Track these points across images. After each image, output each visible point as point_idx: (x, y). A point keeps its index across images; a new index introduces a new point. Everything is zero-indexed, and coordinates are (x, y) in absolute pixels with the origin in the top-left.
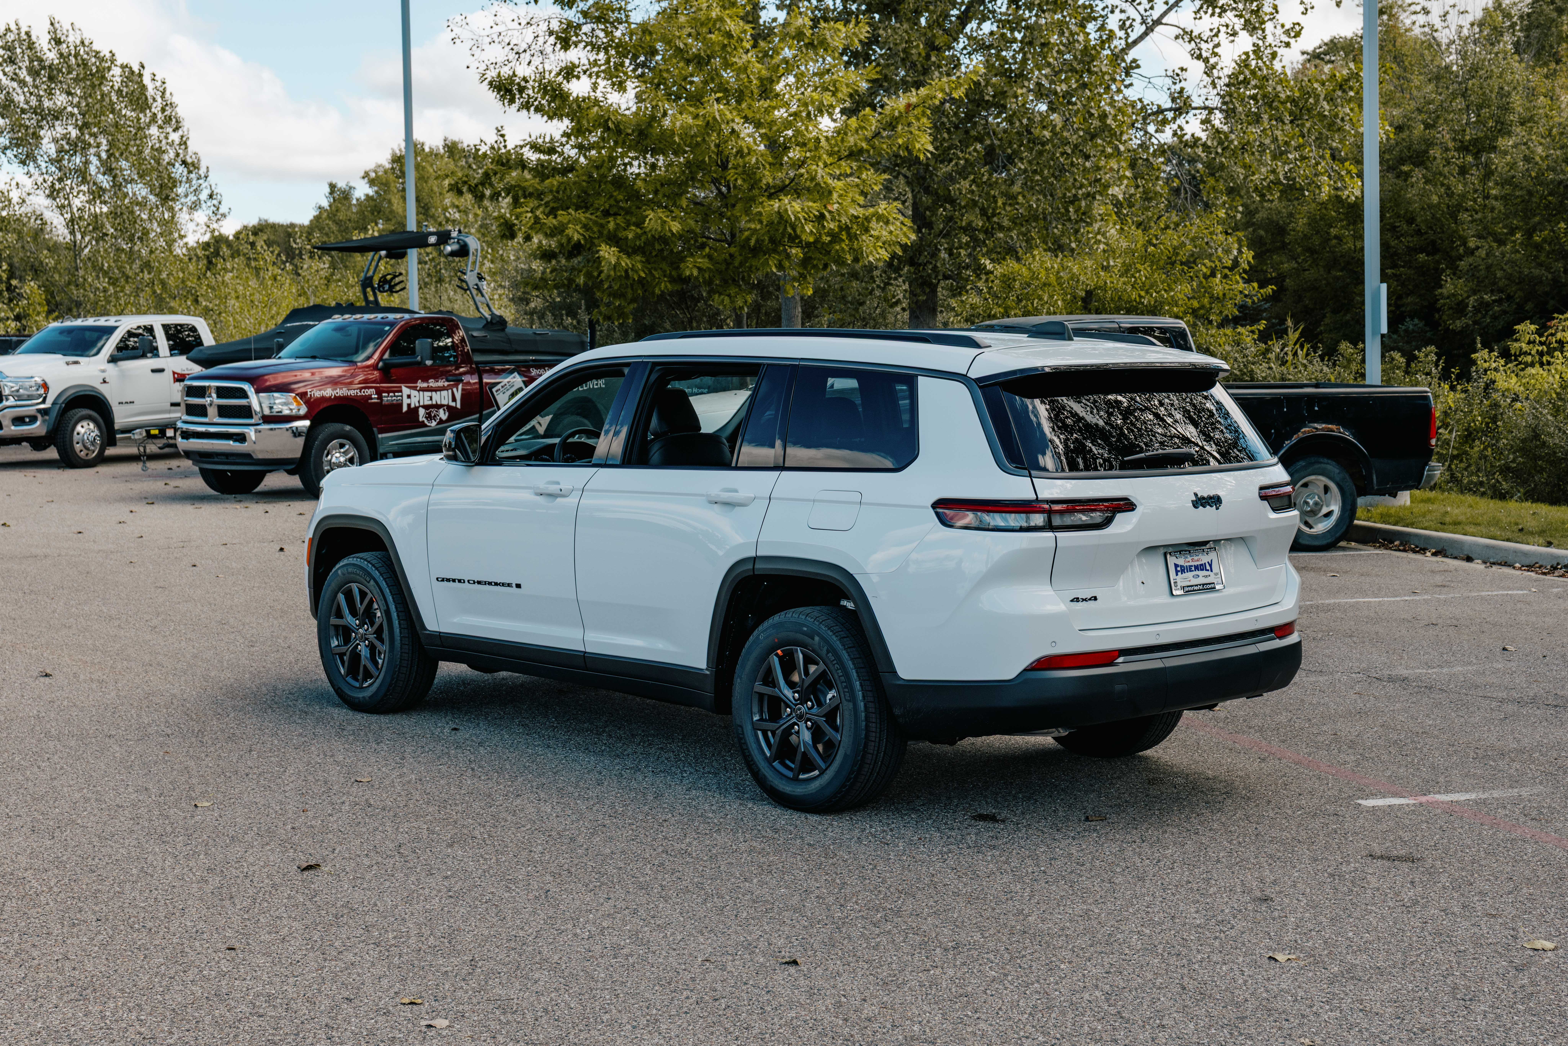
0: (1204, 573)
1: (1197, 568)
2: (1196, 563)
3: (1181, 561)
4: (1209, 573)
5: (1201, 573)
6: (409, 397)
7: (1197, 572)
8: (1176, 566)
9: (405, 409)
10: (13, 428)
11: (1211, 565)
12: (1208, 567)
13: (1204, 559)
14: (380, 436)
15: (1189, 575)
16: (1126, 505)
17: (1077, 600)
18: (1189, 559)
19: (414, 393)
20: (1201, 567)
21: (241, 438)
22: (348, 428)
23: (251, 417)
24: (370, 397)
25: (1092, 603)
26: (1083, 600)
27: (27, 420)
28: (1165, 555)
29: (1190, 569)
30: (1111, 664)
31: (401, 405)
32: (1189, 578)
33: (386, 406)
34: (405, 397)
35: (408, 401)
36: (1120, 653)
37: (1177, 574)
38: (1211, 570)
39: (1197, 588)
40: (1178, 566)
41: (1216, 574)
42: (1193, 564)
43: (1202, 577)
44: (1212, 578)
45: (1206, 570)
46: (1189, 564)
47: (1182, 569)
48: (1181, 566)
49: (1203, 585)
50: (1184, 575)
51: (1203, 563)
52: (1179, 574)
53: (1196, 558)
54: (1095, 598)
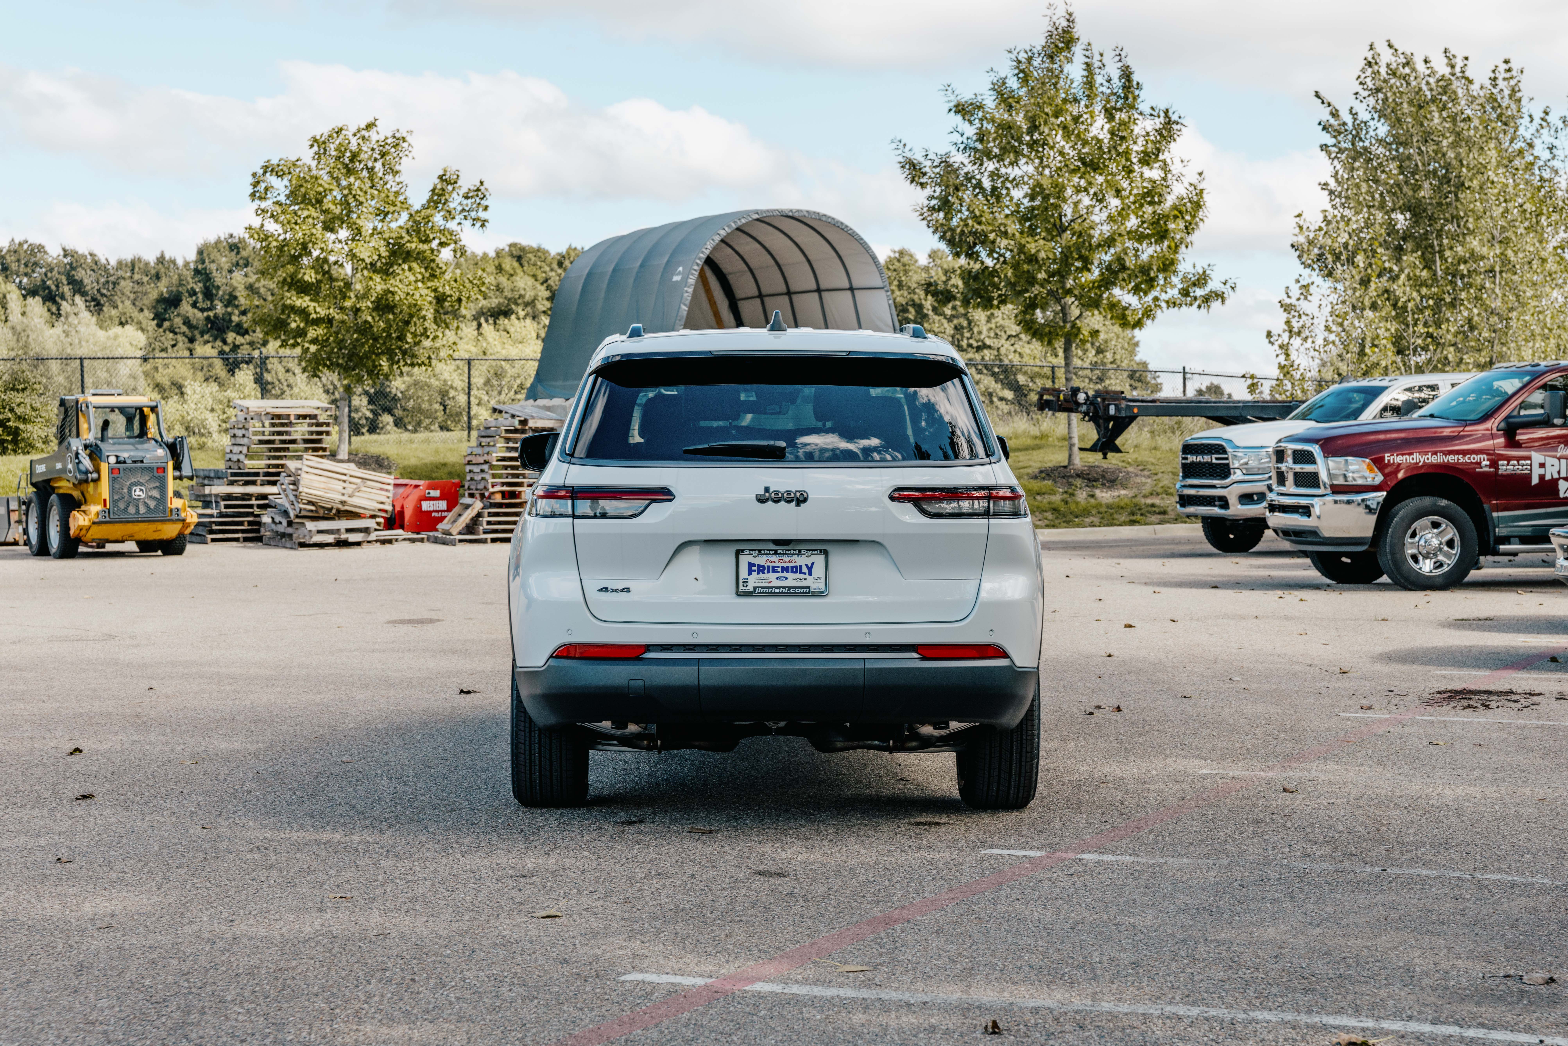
0: (798, 576)
1: (785, 569)
2: (785, 565)
3: (761, 560)
4: (807, 576)
5: (790, 576)
6: (1542, 465)
7: (785, 574)
8: (751, 565)
9: (1535, 481)
10: (1239, 506)
11: (810, 569)
12: (805, 570)
13: (801, 560)
14: (1495, 514)
15: (772, 576)
16: (664, 494)
17: (606, 590)
18: (775, 558)
19: (1550, 461)
20: (796, 569)
21: (1306, 511)
22: (1444, 502)
23: (1318, 487)
24: (1479, 464)
25: (623, 595)
26: (613, 591)
27: (1255, 498)
28: (738, 553)
29: (774, 569)
30: (637, 659)
31: (1529, 477)
32: (771, 580)
33: (1502, 476)
34: (1535, 466)
35: (1542, 471)
36: (648, 648)
37: (750, 574)
38: (810, 574)
39: (777, 590)
40: (754, 565)
41: (817, 579)
42: (780, 565)
43: (792, 580)
44: (810, 582)
45: (801, 573)
46: (771, 565)
47: (761, 569)
48: (759, 566)
49: (790, 588)
50: (761, 575)
51: (798, 564)
52: (754, 574)
53: (787, 559)
54: (627, 590)
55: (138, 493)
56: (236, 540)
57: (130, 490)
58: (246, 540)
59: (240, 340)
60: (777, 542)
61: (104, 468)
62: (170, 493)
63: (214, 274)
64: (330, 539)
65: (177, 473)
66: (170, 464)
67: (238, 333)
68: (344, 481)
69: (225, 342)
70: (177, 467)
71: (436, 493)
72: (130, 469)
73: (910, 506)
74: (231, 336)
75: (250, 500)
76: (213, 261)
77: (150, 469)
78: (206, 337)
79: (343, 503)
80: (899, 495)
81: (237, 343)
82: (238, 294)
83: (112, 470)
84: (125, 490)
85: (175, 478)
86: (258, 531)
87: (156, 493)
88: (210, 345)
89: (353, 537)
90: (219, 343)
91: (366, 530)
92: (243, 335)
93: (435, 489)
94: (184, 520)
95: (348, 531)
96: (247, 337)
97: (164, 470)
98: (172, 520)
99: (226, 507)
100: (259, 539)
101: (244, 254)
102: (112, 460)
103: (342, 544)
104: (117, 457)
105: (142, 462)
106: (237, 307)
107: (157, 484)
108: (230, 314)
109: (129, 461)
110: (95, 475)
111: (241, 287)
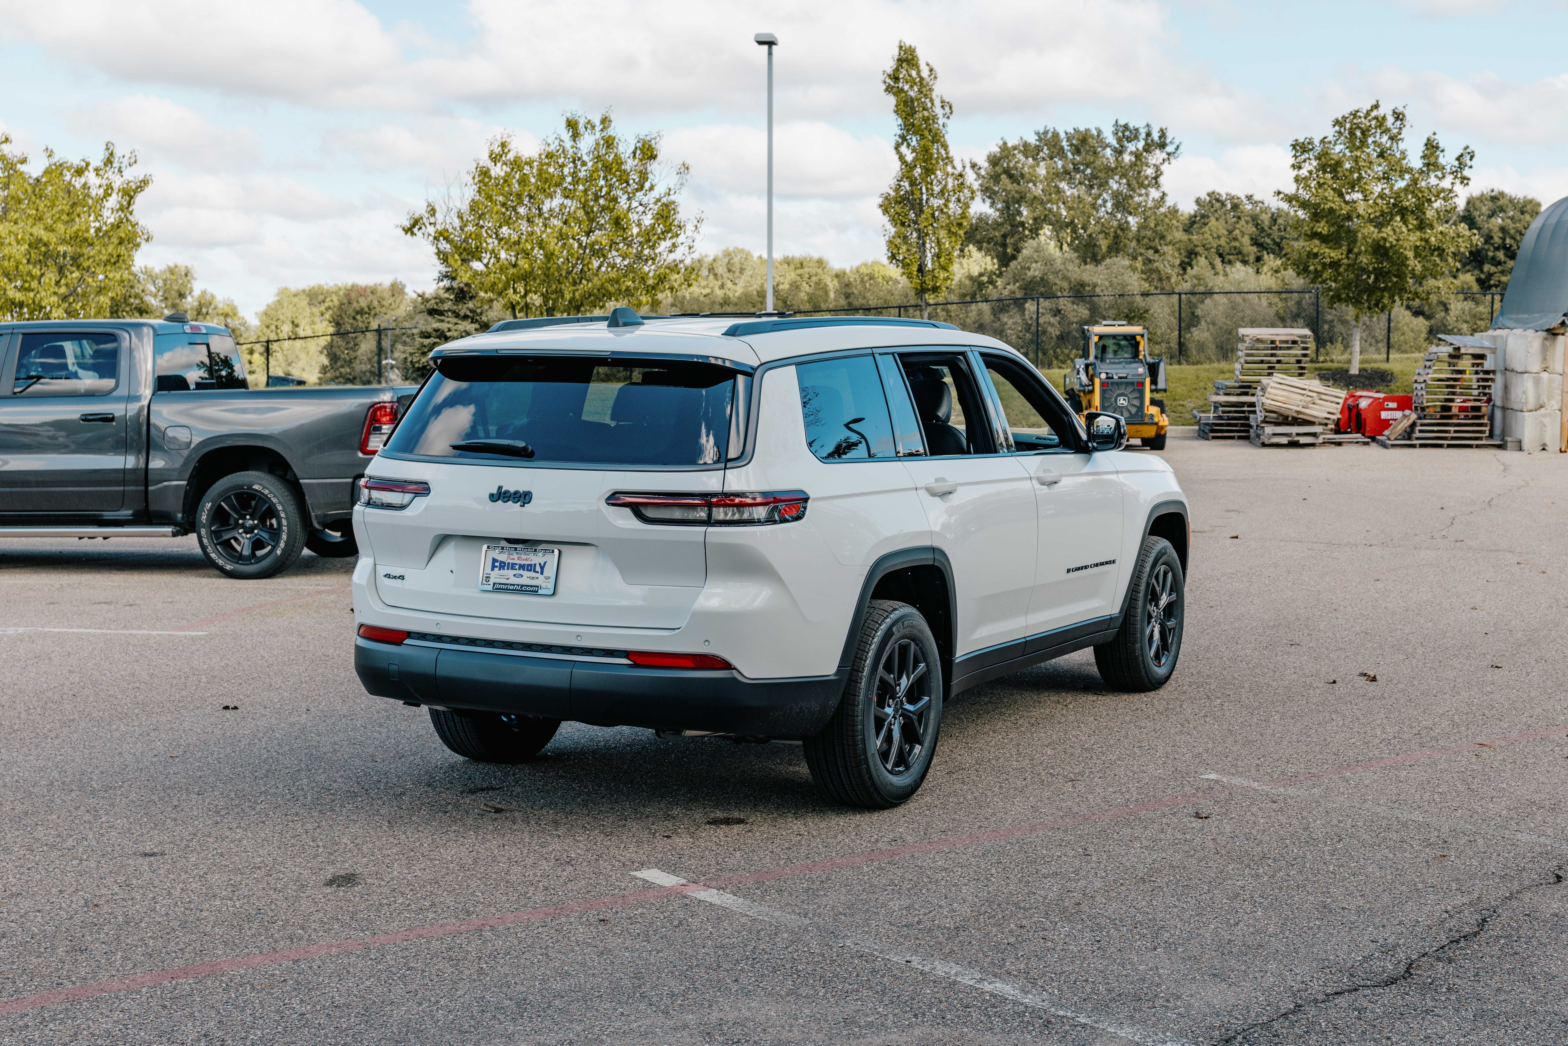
0: (532, 574)
1: (522, 567)
2: (522, 563)
3: (503, 557)
4: (539, 575)
5: (526, 574)
7: (521, 572)
8: (494, 560)
11: (542, 568)
12: (538, 569)
13: (536, 559)
15: (511, 573)
16: (422, 489)
17: (388, 576)
18: (515, 556)
20: (530, 568)
25: (399, 581)
26: (395, 577)
28: (485, 548)
29: (512, 566)
30: (399, 643)
32: (509, 577)
36: (409, 634)
37: (493, 569)
38: (542, 573)
39: (512, 587)
40: (497, 561)
41: (548, 578)
42: (518, 562)
43: (526, 578)
44: (540, 581)
45: (535, 571)
46: (511, 561)
47: (503, 565)
48: (501, 562)
49: (522, 586)
50: (502, 571)
51: (532, 563)
52: (496, 569)
53: (524, 557)
54: (402, 577)
55: (1122, 402)
56: (1232, 438)
57: (1116, 400)
58: (1240, 438)
59: (1493, 269)
60: (509, 541)
61: (1097, 382)
62: (1147, 402)
63: (1477, 218)
64: (1284, 440)
65: (1153, 387)
66: (1148, 381)
67: (1492, 265)
68: (1303, 395)
69: (1482, 271)
70: (1154, 382)
71: (1393, 405)
72: (1117, 384)
73: (627, 511)
74: (1486, 267)
75: (1243, 407)
76: (1476, 209)
77: (1132, 384)
78: (1467, 268)
79: (1298, 412)
80: (615, 499)
81: (1491, 272)
82: (1493, 235)
83: (1103, 384)
84: (1113, 399)
85: (1152, 391)
86: (1248, 431)
87: (1136, 402)
88: (1470, 274)
89: (1303, 440)
90: (1477, 272)
91: (1314, 435)
92: (1496, 266)
93: (1393, 401)
94: (1157, 424)
95: (1298, 434)
96: (1499, 267)
97: (1142, 384)
98: (1146, 424)
99: (1223, 412)
100: (1247, 438)
101: (1500, 203)
102: (1103, 376)
103: (1293, 444)
104: (1107, 373)
105: (1126, 378)
106: (1492, 244)
107: (1138, 395)
108: (1487, 250)
109: (1115, 377)
110: (1090, 388)
111: (1496, 229)
